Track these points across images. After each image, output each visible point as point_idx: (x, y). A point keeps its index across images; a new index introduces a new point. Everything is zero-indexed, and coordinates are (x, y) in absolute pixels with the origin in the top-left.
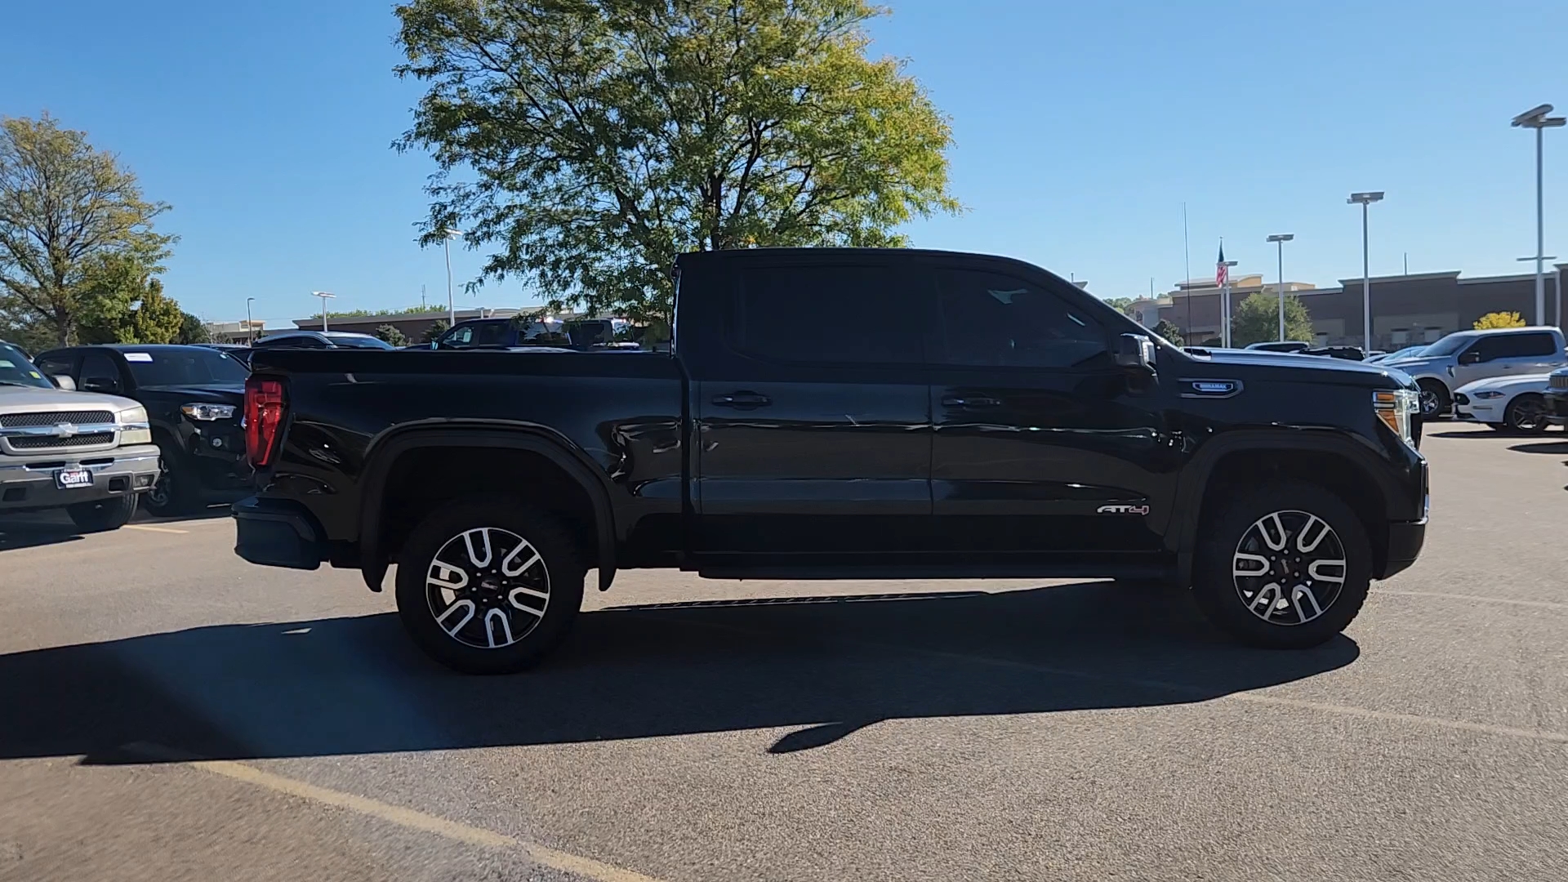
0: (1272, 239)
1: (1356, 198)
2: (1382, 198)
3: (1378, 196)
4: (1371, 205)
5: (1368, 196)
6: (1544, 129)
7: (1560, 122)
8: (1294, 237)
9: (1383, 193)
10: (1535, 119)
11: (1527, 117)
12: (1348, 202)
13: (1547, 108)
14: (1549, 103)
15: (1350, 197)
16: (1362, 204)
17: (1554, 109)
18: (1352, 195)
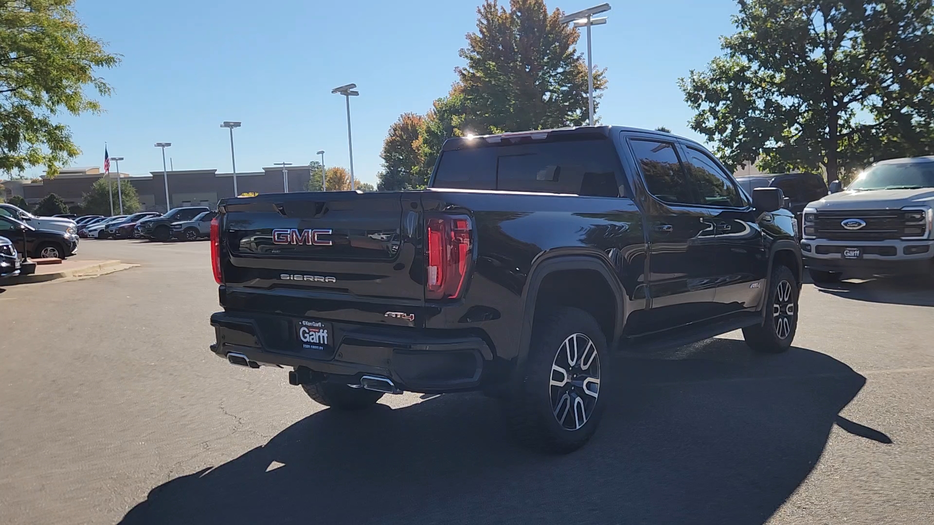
0: (159, 145)
1: (227, 124)
2: (240, 126)
3: (238, 124)
4: (234, 129)
5: (232, 124)
6: (349, 96)
7: (356, 93)
8: (171, 145)
9: (240, 123)
10: (347, 91)
11: (341, 89)
12: (221, 127)
13: (354, 86)
14: (355, 84)
15: (223, 124)
16: (229, 129)
17: (356, 87)
18: (224, 122)
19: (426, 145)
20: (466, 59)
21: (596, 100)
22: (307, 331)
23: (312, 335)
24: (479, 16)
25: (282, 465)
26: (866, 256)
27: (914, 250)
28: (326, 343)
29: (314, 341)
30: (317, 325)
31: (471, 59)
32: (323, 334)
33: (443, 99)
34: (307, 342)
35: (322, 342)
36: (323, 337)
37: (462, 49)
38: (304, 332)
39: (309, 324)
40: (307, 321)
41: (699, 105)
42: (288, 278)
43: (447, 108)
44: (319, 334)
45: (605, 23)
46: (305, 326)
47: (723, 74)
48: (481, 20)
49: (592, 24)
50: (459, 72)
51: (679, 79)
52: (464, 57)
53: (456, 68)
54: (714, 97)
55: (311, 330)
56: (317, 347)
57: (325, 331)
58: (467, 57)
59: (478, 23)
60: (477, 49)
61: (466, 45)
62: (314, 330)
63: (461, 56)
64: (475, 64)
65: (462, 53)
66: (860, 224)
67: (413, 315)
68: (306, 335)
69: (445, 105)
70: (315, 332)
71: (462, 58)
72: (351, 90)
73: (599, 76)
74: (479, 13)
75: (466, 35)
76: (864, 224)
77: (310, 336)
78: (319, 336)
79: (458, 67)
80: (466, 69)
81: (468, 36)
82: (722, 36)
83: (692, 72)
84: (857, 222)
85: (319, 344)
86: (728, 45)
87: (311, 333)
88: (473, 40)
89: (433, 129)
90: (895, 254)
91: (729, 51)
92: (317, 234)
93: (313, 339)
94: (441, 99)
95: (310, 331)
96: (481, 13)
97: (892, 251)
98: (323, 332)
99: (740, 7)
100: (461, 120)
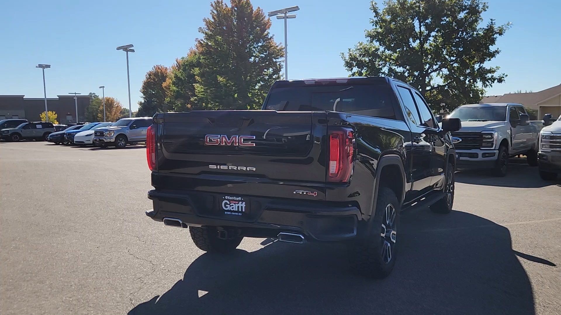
1: (40, 66)
2: (50, 67)
3: (48, 66)
4: (45, 70)
5: (44, 66)
6: (128, 52)
7: (133, 51)
9: (50, 65)
10: (127, 49)
11: (123, 48)
12: (36, 67)
13: (132, 46)
14: (132, 44)
15: (38, 65)
16: (42, 69)
17: (133, 46)
18: (39, 64)
19: (174, 85)
20: (202, 34)
21: (281, 63)
22: (228, 203)
23: (233, 205)
24: (212, 8)
25: (207, 292)
26: (461, 158)
27: (487, 155)
28: (244, 210)
29: (234, 209)
30: (238, 199)
31: (206, 34)
32: (242, 205)
33: (185, 58)
34: (228, 210)
35: (240, 210)
36: (242, 207)
37: (200, 28)
38: (226, 204)
39: (231, 198)
40: (229, 196)
41: (352, 69)
42: (216, 167)
43: (188, 63)
44: (238, 205)
45: (295, 18)
46: (227, 200)
47: (366, 52)
48: (213, 10)
49: (287, 18)
50: (198, 41)
51: (341, 53)
52: (201, 33)
53: (196, 39)
54: (360, 65)
55: (232, 202)
56: (237, 214)
57: (244, 203)
58: (203, 32)
59: (211, 12)
60: (211, 28)
61: (203, 25)
62: (234, 202)
63: (199, 32)
64: (209, 37)
65: (200, 30)
66: (458, 140)
67: (317, 192)
68: (227, 206)
69: (187, 61)
70: (235, 204)
71: (200, 33)
72: (130, 48)
73: (283, 49)
74: (212, 6)
75: (203, 19)
76: (461, 140)
77: (230, 206)
78: (238, 207)
79: (198, 39)
80: (203, 40)
81: (205, 20)
82: (366, 30)
83: (350, 50)
84: (457, 139)
85: (238, 212)
86: (369, 35)
87: (231, 205)
88: (208, 23)
89: (179, 76)
90: (477, 157)
91: (369, 38)
92: (243, 139)
93: (233, 208)
94: (184, 57)
95: (230, 203)
96: (213, 6)
97: (476, 155)
98: (242, 204)
99: (374, 14)
100: (200, 71)
